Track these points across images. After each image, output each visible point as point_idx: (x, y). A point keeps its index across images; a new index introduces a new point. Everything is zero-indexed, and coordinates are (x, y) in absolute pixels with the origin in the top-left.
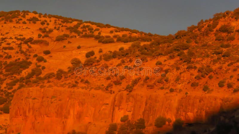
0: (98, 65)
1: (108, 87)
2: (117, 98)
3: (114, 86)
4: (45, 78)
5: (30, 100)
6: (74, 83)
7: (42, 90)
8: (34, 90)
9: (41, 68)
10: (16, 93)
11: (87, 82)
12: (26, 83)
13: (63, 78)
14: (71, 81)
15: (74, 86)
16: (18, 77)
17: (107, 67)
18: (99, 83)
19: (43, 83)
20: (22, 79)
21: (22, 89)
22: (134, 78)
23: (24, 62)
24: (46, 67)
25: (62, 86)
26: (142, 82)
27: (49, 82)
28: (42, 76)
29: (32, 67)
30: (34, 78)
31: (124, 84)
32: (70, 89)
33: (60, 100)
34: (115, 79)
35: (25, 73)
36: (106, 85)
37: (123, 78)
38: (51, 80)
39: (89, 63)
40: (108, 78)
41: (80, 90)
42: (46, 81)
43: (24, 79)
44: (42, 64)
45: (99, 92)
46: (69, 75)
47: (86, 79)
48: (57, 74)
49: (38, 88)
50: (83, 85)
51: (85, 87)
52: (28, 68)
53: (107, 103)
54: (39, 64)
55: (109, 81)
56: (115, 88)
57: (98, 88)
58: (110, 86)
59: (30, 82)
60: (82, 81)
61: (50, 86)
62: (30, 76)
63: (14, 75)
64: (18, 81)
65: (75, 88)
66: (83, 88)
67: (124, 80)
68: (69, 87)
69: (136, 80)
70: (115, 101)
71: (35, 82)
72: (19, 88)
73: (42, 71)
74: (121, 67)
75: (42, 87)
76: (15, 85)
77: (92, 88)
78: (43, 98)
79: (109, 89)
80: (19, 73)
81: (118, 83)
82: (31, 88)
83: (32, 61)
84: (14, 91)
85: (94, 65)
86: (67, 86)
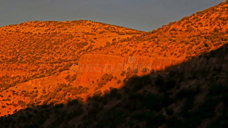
0: (118, 44)
1: (122, 54)
2: (126, 59)
3: (124, 54)
4: (94, 50)
5: (88, 60)
6: (107, 52)
7: (93, 55)
8: (89, 55)
9: (92, 45)
10: (81, 56)
11: (112, 52)
12: (86, 52)
13: (102, 50)
14: (106, 51)
15: (107, 54)
16: (82, 49)
17: (121, 45)
18: (118, 53)
19: (93, 52)
20: (84, 50)
21: (84, 55)
22: (133, 50)
23: (85, 43)
24: (95, 45)
25: (102, 53)
26: (136, 52)
27: (96, 52)
28: (93, 49)
29: (89, 45)
30: (89, 50)
31: (129, 53)
32: (105, 55)
33: (101, 60)
34: (125, 51)
35: (85, 48)
36: (121, 54)
37: (128, 50)
38: (97, 51)
39: (113, 44)
40: (122, 51)
41: (109, 55)
42: (94, 51)
43: (85, 50)
44: (93, 44)
45: (118, 56)
46: (105, 49)
47: (112, 50)
48: (99, 48)
49: (91, 54)
50: (111, 53)
51: (112, 54)
52: (87, 45)
53: (121, 61)
54: (91, 44)
55: (122, 52)
56: (125, 55)
57: (118, 55)
58: (123, 54)
59: (87, 51)
60: (110, 51)
61: (96, 54)
62: (87, 49)
63: (81, 48)
64: (82, 51)
65: (107, 55)
66: (111, 54)
67: (129, 51)
68: (105, 54)
69: (134, 51)
70: (125, 60)
71: (90, 52)
72: (83, 54)
73: (93, 47)
74: (127, 46)
75: (92, 54)
76: (81, 53)
77: (115, 55)
78: (93, 59)
79: (122, 55)
80: (83, 48)
81: (126, 53)
82: (88, 54)
83: (88, 42)
84: (80, 56)
85: (116, 44)
86: (104, 54)
